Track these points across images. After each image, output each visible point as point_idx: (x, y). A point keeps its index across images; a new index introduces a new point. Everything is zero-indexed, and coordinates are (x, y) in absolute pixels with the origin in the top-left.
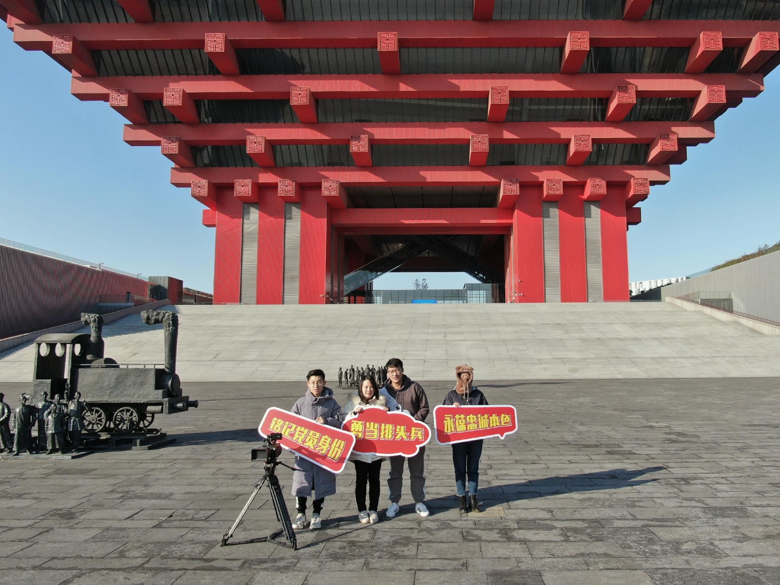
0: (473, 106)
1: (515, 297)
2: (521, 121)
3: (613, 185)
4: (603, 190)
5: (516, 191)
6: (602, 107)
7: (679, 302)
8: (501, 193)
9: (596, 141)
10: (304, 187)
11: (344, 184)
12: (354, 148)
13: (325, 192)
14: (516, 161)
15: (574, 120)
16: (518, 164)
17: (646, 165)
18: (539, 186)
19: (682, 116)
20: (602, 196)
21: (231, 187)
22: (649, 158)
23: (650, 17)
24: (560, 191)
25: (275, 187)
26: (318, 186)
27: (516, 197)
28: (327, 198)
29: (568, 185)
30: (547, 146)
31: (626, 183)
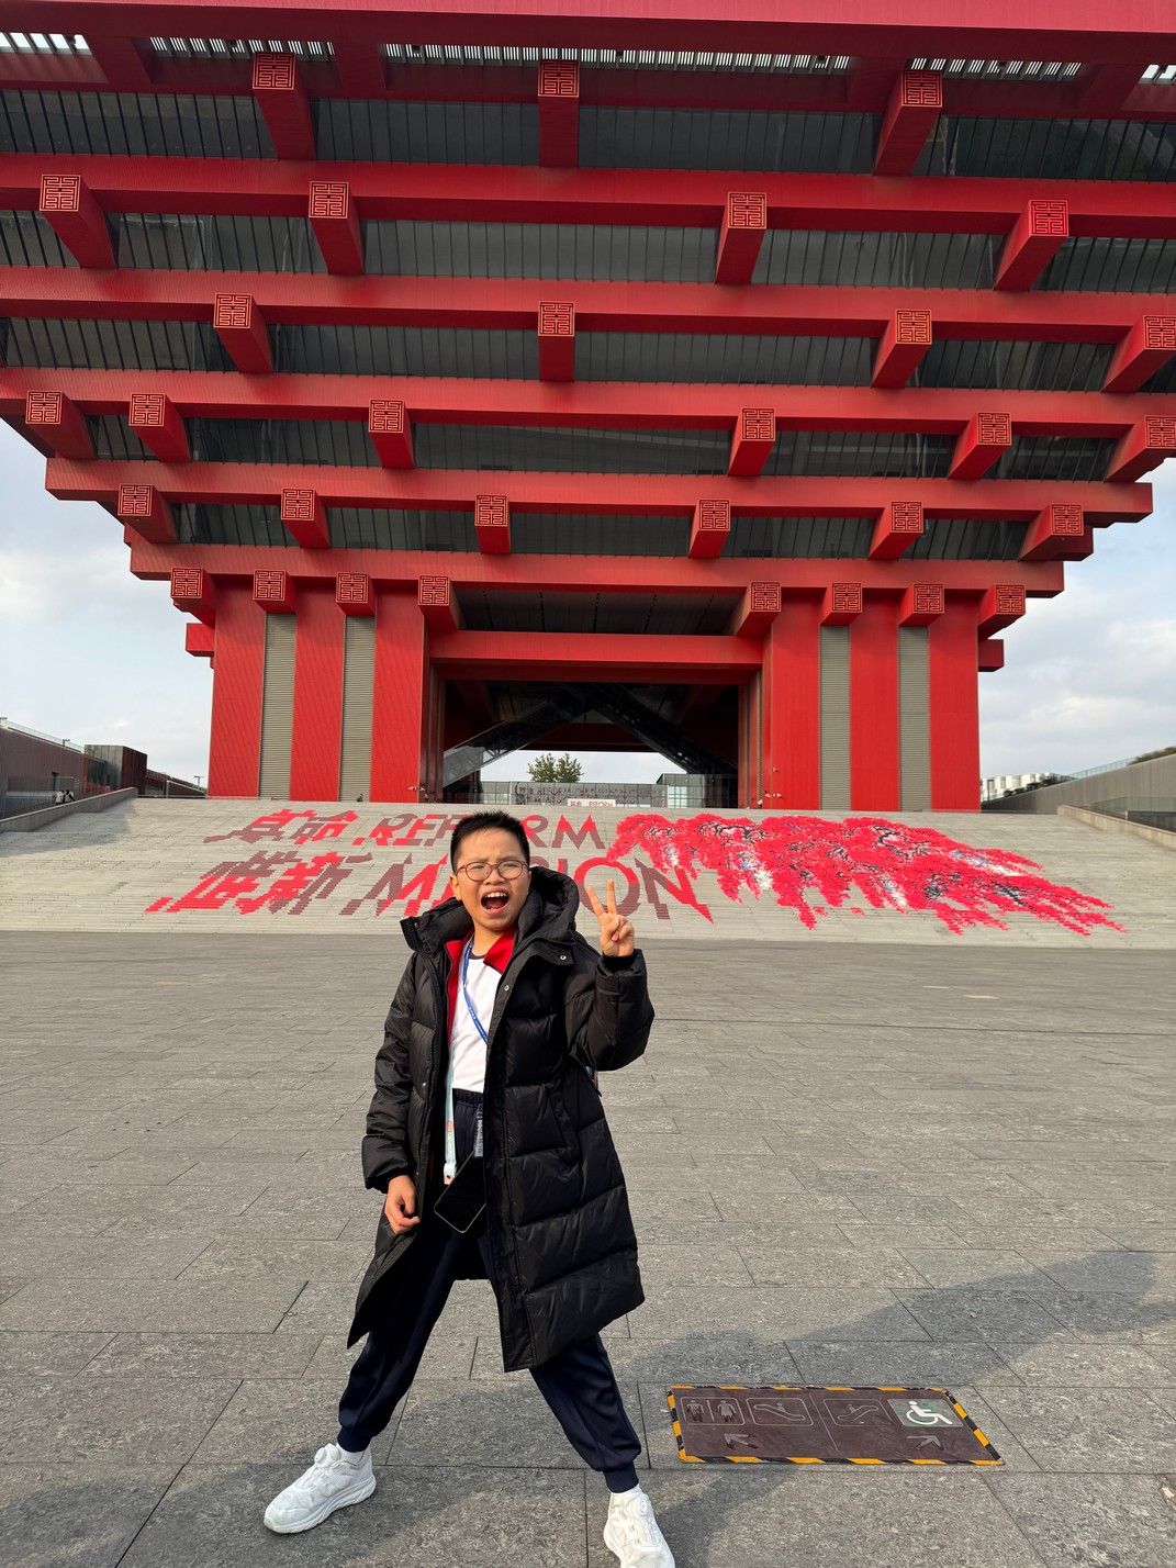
0: (703, 443)
1: (765, 799)
2: (790, 475)
3: (954, 597)
4: (938, 606)
5: (774, 604)
6: (944, 451)
7: (1086, 816)
8: (747, 609)
9: (930, 514)
10: (382, 588)
11: (456, 586)
12: (482, 518)
13: (425, 597)
14: (775, 550)
15: (890, 475)
16: (780, 555)
17: (1020, 560)
18: (814, 596)
19: (1092, 471)
20: (935, 617)
21: (245, 582)
22: (1028, 547)
23: (1045, 286)
24: (856, 606)
25: (327, 586)
26: (409, 588)
27: (772, 616)
28: (426, 610)
29: (871, 596)
30: (837, 522)
31: (982, 592)
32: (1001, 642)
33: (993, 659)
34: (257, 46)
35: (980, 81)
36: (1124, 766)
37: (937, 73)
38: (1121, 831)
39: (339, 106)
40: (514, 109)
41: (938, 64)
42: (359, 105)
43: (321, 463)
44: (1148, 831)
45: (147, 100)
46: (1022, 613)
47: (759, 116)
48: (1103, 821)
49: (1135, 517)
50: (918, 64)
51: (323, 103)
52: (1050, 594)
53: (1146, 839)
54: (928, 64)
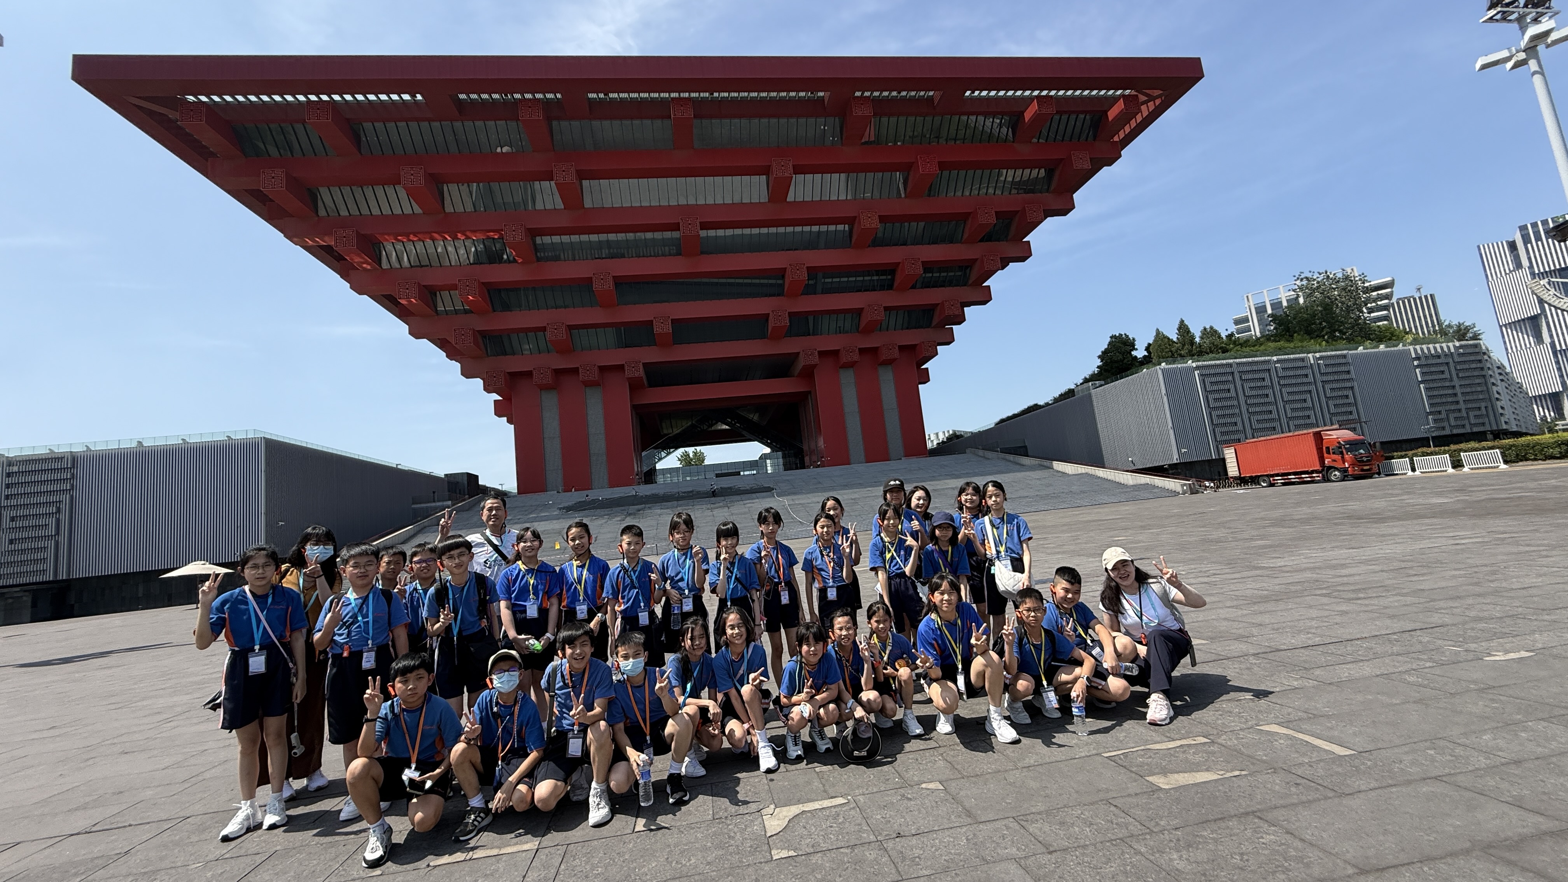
0: (770, 281)
1: (822, 461)
2: (815, 294)
3: (902, 348)
4: (896, 353)
5: (815, 360)
6: (889, 277)
7: (981, 452)
8: (801, 363)
9: (886, 309)
10: (602, 369)
11: (645, 365)
12: (657, 329)
13: (628, 373)
14: (811, 331)
15: (866, 290)
16: (814, 334)
17: (934, 327)
18: (835, 353)
19: (962, 282)
20: (895, 360)
21: (529, 374)
22: (934, 323)
23: (929, 196)
24: (856, 357)
25: (575, 371)
26: (620, 368)
27: (815, 366)
28: (629, 379)
29: (862, 351)
30: (841, 316)
31: (916, 345)
32: (927, 369)
33: (925, 378)
34: (518, 96)
35: (887, 100)
36: (992, 426)
37: (868, 97)
38: (998, 458)
39: (564, 124)
40: (658, 123)
41: (867, 94)
42: (575, 124)
43: (565, 307)
44: (1011, 457)
45: (458, 125)
46: (937, 354)
47: (783, 121)
48: (989, 454)
49: (984, 303)
50: (858, 94)
51: (555, 123)
52: (948, 343)
53: (1010, 461)
54: (863, 94)
